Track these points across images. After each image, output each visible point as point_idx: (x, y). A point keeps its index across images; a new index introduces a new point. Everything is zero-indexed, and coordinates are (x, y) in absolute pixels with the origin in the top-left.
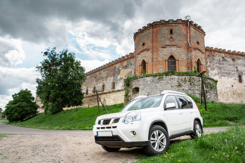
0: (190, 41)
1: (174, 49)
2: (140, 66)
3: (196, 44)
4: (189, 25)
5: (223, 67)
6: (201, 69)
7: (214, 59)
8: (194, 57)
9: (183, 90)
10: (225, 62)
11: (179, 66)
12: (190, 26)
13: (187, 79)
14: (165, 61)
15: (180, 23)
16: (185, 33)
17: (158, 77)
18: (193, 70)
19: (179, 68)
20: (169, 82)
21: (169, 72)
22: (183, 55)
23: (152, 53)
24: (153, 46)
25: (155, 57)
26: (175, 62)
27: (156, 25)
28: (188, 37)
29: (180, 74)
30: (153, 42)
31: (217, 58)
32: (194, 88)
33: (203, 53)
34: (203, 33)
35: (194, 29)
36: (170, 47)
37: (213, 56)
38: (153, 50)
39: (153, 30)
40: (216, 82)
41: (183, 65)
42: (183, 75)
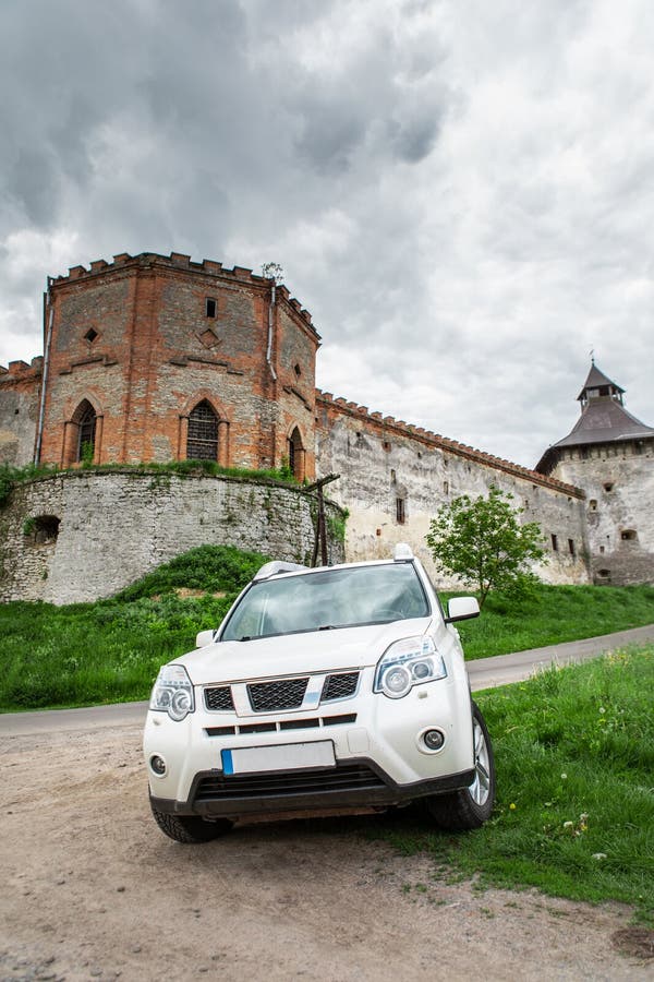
0: (274, 359)
1: (216, 377)
2: (69, 427)
3: (292, 374)
4: (274, 300)
5: (357, 467)
6: (299, 463)
7: (333, 436)
8: (282, 419)
9: (243, 537)
10: (364, 451)
11: (228, 446)
12: (276, 304)
13: (257, 498)
14: (181, 418)
15: (247, 285)
16: (260, 324)
17: (148, 481)
18: (279, 466)
19: (228, 452)
20: (193, 503)
21: (193, 465)
22: (247, 406)
23: (129, 379)
24: (132, 351)
25: (139, 395)
26: (217, 427)
27: (152, 265)
28: (270, 344)
29: (234, 477)
30: (133, 332)
31: (341, 433)
32: (280, 533)
33: (310, 410)
34: (314, 339)
35: (289, 315)
36: (203, 367)
37: (332, 424)
38: (131, 368)
39: (137, 284)
40: (345, 515)
41: (246, 443)
42: (246, 482)
